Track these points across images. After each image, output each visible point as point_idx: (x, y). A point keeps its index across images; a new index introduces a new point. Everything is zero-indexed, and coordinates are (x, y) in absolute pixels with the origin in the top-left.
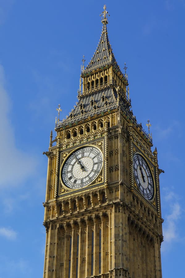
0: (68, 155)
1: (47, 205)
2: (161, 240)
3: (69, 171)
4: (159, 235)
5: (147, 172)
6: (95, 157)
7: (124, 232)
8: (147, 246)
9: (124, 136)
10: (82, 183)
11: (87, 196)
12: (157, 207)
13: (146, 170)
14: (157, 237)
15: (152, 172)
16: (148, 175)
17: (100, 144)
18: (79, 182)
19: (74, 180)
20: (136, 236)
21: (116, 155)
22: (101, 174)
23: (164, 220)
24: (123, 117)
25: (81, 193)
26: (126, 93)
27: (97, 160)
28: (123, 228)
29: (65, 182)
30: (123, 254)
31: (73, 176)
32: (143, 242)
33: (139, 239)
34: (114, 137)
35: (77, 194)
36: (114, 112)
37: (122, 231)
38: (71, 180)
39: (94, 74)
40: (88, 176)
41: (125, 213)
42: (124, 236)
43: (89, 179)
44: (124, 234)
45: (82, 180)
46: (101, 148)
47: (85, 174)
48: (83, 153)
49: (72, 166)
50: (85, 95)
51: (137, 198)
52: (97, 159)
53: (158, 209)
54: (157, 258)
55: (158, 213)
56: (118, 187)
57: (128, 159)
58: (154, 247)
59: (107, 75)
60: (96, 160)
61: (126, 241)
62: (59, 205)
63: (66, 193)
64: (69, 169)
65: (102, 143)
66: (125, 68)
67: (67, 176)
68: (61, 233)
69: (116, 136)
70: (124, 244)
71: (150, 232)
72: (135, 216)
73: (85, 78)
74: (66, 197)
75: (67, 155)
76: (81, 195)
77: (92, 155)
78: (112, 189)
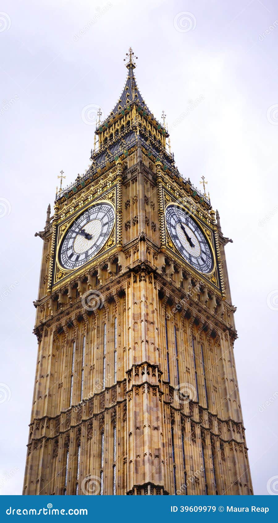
0: (68, 225)
1: (39, 303)
2: (233, 336)
3: (70, 247)
4: (227, 327)
5: (197, 235)
6: (104, 216)
7: (150, 308)
8: (206, 343)
9: (148, 178)
10: (87, 256)
11: (93, 271)
12: (220, 285)
13: (196, 232)
14: (224, 331)
15: (208, 238)
16: (200, 240)
17: (110, 195)
18: (82, 257)
19: (76, 256)
20: (180, 325)
21: (135, 205)
22: (112, 235)
23: (236, 308)
24: (149, 158)
25: (84, 270)
26: (167, 147)
27: (108, 219)
28: (148, 304)
29: (63, 263)
30: (147, 341)
31: (75, 252)
32: (197, 335)
33: (189, 331)
34: (132, 181)
35: (79, 273)
36: (133, 152)
37: (147, 307)
38: (72, 259)
39: (112, 124)
40: (95, 244)
41: (151, 283)
42: (151, 315)
43: (96, 248)
44: (150, 312)
45: (86, 253)
46: (113, 200)
47: (91, 243)
48: (89, 216)
49: (73, 239)
50: (100, 152)
51: (174, 263)
52: (107, 217)
53: (221, 288)
54: (227, 361)
55: (222, 293)
56: (137, 246)
57: (156, 210)
58: (219, 345)
59: (130, 119)
60: (106, 220)
61: (153, 323)
62: (55, 298)
63: (64, 277)
64: (70, 245)
65: (113, 194)
66: (164, 117)
67: (67, 256)
68: (60, 340)
69: (134, 179)
70: (151, 327)
71: (209, 322)
72: (173, 291)
73: (101, 133)
74: (64, 282)
75: (66, 226)
76: (84, 273)
77: (101, 215)
78: (129, 251)
